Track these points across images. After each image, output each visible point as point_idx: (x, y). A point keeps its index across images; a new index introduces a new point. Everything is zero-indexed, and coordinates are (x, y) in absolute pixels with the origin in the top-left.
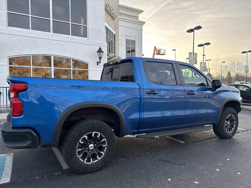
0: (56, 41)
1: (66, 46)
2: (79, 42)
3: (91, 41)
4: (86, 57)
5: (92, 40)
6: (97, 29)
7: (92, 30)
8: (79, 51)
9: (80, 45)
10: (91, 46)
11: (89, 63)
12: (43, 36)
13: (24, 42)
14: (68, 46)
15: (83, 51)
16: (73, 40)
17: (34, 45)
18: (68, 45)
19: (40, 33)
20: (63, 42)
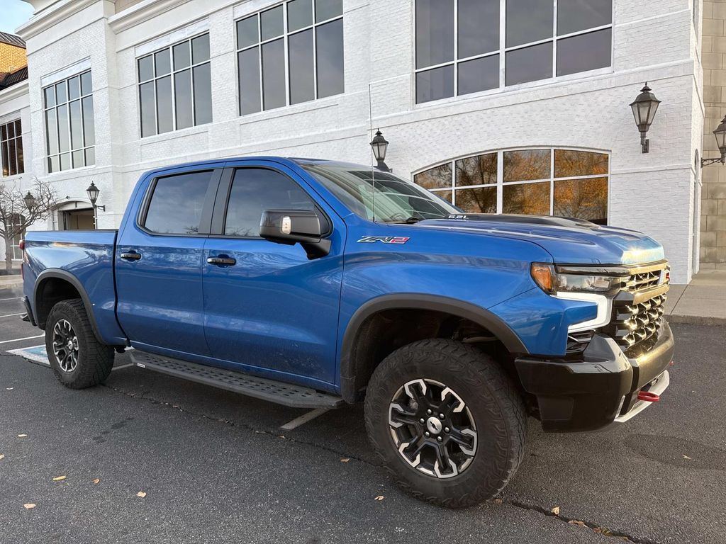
0: (510, 107)
1: (537, 115)
2: (577, 88)
3: (625, 71)
4: (598, 134)
5: (625, 68)
6: (647, 23)
7: (630, 31)
8: (577, 119)
9: (581, 97)
10: (621, 89)
11: (611, 151)
12: (479, 103)
13: (439, 132)
14: (542, 113)
15: (591, 114)
16: (558, 90)
17: (458, 133)
18: (542, 111)
19: (471, 100)
20: (527, 105)
